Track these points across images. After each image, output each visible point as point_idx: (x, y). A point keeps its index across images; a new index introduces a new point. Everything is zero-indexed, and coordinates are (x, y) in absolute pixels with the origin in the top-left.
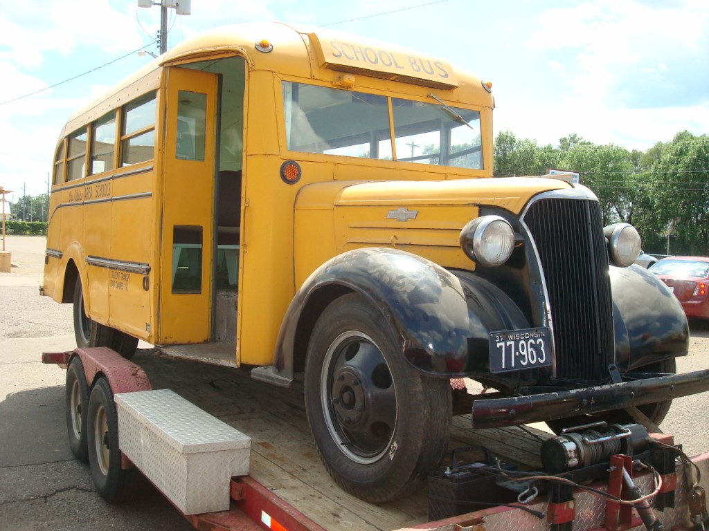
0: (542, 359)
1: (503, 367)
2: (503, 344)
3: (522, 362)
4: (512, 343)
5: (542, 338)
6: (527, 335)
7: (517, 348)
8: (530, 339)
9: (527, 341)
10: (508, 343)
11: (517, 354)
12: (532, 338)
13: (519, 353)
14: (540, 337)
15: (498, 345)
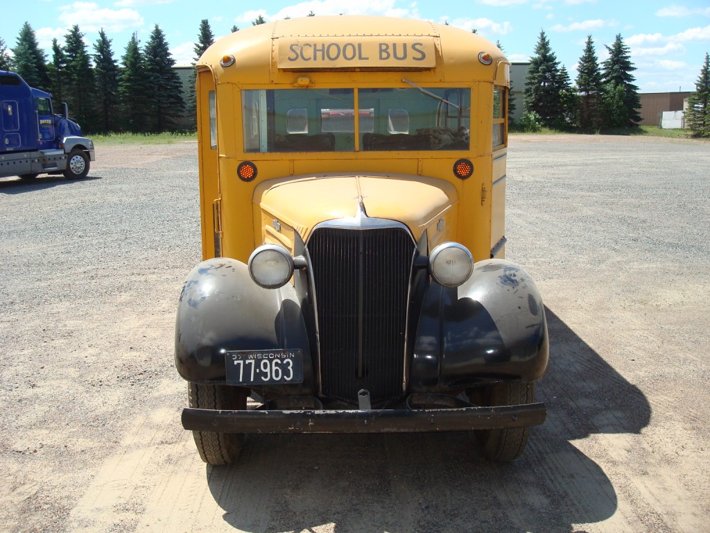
0: (289, 376)
1: (241, 380)
2: (241, 362)
3: (263, 378)
4: (253, 361)
5: (291, 358)
6: (271, 356)
7: (257, 365)
8: (274, 358)
9: (271, 361)
10: (247, 362)
11: (258, 371)
12: (277, 358)
13: (260, 370)
14: (289, 358)
15: (236, 362)
